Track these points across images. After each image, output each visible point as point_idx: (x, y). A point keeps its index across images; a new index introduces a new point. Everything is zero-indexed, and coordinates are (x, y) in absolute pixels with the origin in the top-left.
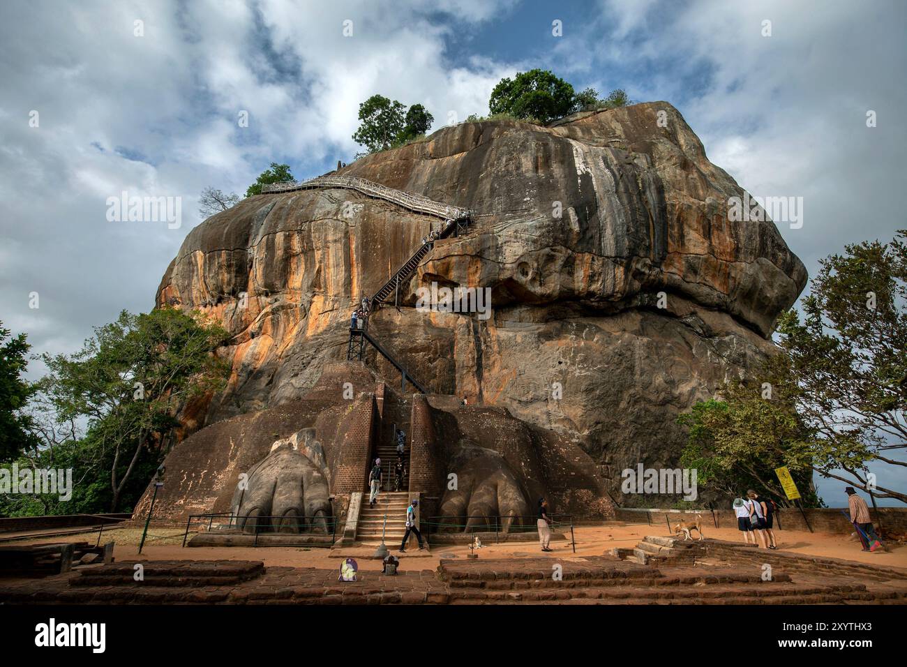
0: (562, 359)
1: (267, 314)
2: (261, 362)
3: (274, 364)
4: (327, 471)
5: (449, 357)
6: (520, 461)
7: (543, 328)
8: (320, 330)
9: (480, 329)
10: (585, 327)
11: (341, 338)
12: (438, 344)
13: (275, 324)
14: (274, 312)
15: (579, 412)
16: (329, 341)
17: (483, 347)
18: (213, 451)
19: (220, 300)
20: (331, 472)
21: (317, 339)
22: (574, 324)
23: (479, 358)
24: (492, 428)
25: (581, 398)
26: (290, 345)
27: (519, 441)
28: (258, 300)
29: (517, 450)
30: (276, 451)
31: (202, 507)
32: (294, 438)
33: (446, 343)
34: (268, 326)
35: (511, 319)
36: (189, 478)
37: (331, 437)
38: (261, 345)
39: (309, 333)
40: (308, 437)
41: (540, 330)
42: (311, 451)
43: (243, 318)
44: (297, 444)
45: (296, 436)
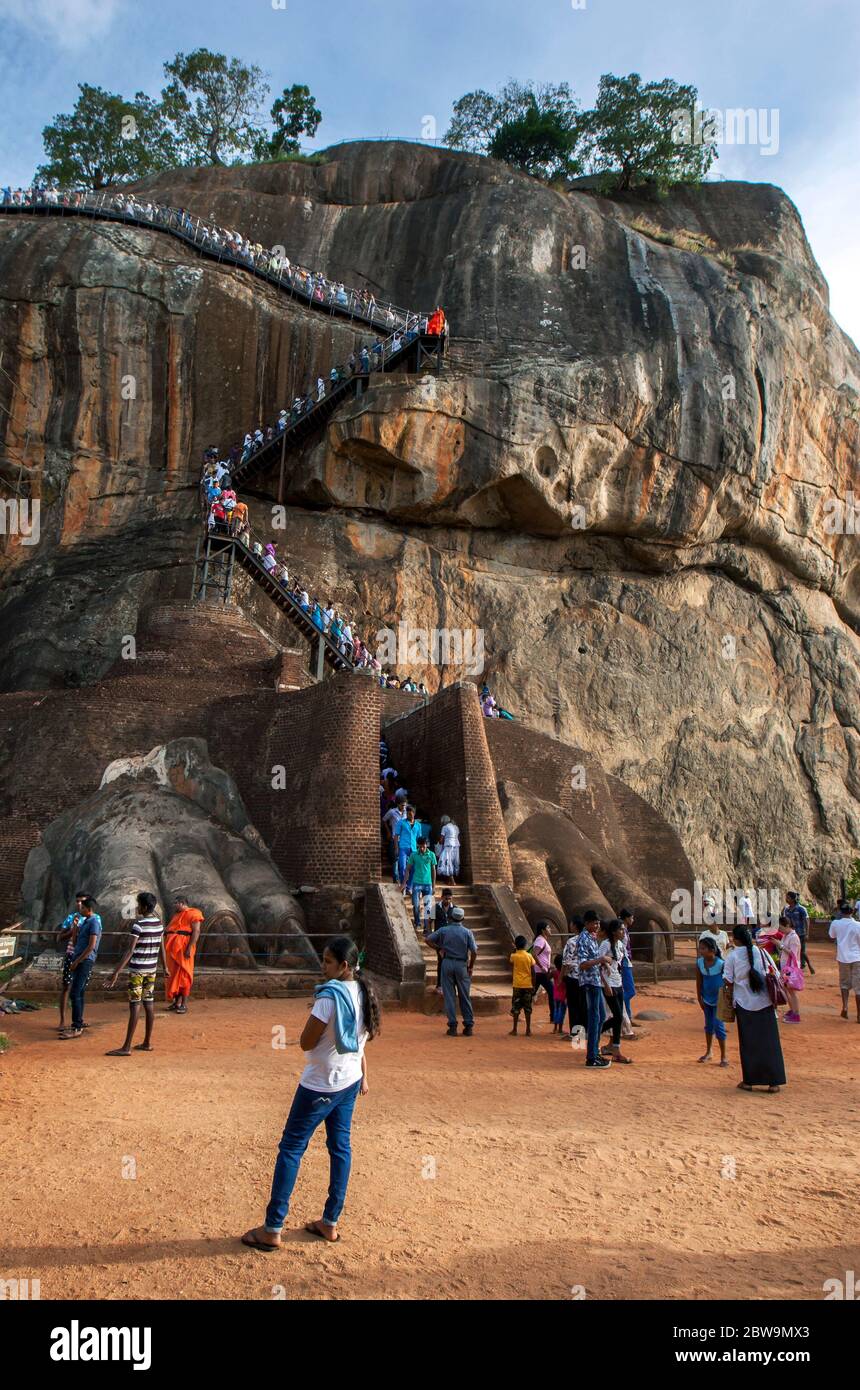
0: (584, 645)
4: (251, 832)
21: (93, 552)
30: (118, 785)
32: (157, 758)
35: (502, 558)
39: (70, 538)
40: (191, 759)
44: (165, 771)
45: (163, 754)
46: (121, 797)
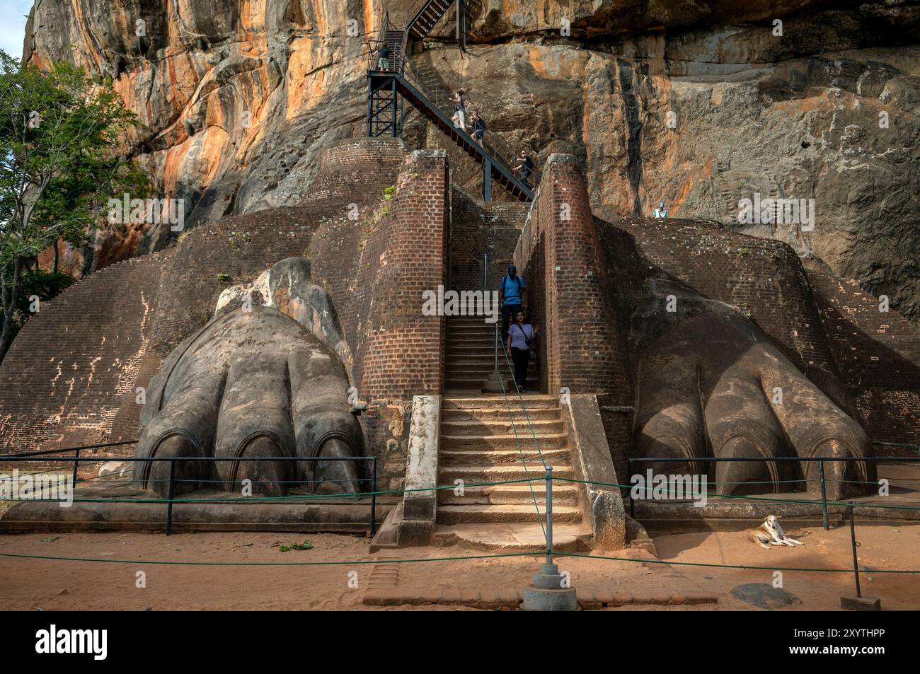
0: (810, 138)
1: (209, 87)
2: (211, 176)
3: (234, 177)
4: (343, 348)
5: (572, 137)
6: (790, 328)
7: (769, 73)
8: (311, 104)
9: (634, 80)
10: (862, 68)
11: (351, 110)
12: (550, 112)
13: (228, 105)
14: (223, 79)
15: (841, 244)
16: (329, 118)
17: (642, 117)
18: (109, 319)
19: (123, 67)
20: (353, 350)
21: (306, 120)
22: (838, 64)
23: (635, 140)
24: (718, 254)
25: (845, 218)
26: (258, 138)
27: (782, 284)
28: (189, 59)
29: (781, 302)
30: (226, 310)
31: (98, 427)
32: (263, 282)
33: (566, 110)
34: (216, 108)
35: (702, 57)
36: (68, 372)
37: (346, 274)
38: (208, 146)
39: (291, 113)
40: (293, 278)
41: (764, 79)
42: (303, 307)
43: (169, 98)
44: (270, 294)
45: (268, 277)
46: (224, 322)
